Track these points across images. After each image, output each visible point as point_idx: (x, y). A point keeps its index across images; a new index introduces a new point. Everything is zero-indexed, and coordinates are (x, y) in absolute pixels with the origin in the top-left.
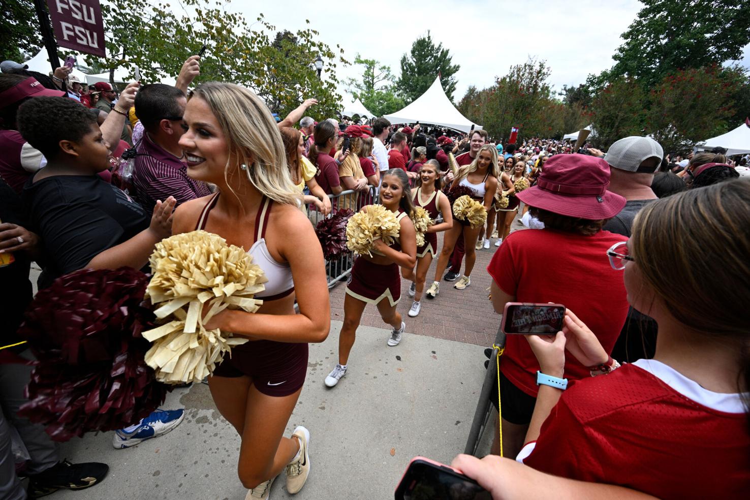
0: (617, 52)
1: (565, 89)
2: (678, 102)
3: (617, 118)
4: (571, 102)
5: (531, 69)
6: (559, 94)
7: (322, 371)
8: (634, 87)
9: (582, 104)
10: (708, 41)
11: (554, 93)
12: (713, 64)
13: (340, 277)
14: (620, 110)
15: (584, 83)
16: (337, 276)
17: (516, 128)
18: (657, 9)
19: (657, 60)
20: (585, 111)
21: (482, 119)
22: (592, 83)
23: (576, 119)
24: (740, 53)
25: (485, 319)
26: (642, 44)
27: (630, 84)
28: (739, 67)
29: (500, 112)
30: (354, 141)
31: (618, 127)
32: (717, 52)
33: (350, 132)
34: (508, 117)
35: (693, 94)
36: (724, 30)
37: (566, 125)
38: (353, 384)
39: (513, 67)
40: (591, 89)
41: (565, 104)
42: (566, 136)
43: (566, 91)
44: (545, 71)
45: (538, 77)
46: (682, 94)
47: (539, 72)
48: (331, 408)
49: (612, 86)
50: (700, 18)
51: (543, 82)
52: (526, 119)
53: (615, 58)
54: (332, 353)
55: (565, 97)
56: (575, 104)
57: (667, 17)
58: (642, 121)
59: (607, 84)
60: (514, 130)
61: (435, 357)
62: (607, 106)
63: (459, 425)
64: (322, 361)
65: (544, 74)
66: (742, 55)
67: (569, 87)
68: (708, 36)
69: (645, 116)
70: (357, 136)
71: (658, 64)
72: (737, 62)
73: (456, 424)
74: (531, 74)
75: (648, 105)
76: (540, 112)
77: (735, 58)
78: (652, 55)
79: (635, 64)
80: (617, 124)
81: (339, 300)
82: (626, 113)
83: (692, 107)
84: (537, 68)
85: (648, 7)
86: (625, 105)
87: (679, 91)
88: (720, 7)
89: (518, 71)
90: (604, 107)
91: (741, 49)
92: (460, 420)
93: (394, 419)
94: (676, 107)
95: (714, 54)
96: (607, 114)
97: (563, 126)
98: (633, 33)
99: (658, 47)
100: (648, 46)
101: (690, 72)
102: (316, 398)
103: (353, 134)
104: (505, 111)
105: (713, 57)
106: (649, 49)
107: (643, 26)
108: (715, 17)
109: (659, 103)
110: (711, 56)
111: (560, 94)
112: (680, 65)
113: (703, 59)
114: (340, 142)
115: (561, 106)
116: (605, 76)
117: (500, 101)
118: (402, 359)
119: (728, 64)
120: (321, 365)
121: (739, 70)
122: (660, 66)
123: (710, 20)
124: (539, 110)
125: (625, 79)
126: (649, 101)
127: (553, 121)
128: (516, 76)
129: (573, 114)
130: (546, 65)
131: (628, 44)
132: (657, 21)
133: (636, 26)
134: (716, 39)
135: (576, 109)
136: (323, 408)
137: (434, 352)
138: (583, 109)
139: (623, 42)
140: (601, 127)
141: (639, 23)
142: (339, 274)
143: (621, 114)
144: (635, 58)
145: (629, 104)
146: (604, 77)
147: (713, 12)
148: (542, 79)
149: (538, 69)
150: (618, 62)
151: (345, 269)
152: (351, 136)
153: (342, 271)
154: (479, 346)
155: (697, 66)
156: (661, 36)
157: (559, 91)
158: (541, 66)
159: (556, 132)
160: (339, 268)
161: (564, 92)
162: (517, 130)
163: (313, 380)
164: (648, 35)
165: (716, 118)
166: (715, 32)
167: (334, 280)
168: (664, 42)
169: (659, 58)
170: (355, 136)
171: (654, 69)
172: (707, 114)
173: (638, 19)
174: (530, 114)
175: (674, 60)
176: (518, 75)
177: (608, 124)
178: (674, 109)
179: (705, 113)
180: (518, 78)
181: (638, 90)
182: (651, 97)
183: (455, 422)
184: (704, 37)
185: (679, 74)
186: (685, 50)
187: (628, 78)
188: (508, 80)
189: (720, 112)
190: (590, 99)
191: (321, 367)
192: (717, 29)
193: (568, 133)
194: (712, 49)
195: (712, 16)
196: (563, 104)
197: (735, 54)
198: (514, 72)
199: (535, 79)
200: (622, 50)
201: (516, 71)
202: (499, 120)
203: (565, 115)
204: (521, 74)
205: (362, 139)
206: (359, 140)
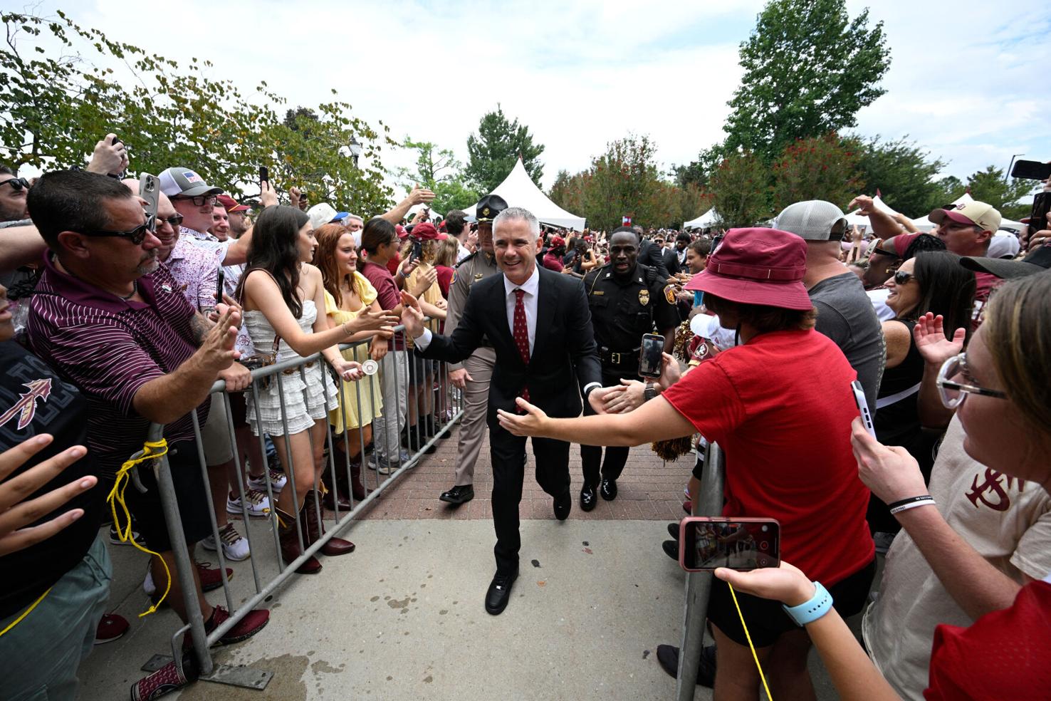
0: (727, 123)
1: (674, 169)
2: (805, 176)
3: (740, 198)
4: (684, 183)
5: (634, 145)
6: (668, 175)
7: (418, 611)
8: (752, 162)
9: (697, 185)
10: (820, 108)
11: (663, 173)
12: (830, 135)
13: (425, 448)
14: (743, 189)
15: (696, 160)
16: (421, 447)
17: (628, 218)
18: (760, 75)
19: (771, 130)
20: (702, 192)
21: (583, 209)
22: (707, 160)
23: (693, 202)
24: (854, 120)
25: (644, 479)
26: (752, 114)
27: (747, 157)
28: (856, 135)
29: (603, 200)
30: (425, 245)
31: (743, 209)
32: (831, 120)
33: (419, 233)
34: (615, 205)
35: (819, 165)
36: (832, 95)
37: (684, 211)
38: (472, 623)
39: (610, 144)
40: (704, 166)
41: (678, 186)
42: (686, 224)
43: (676, 171)
44: (649, 146)
45: (642, 154)
46: (807, 166)
47: (644, 148)
48: (443, 676)
49: (729, 161)
50: (806, 83)
51: (650, 159)
52: (636, 206)
53: (726, 129)
54: (430, 577)
55: (676, 177)
56: (689, 185)
57: (772, 83)
58: (769, 200)
59: (722, 160)
60: (626, 220)
61: (589, 551)
62: (727, 185)
63: (648, 657)
64: (415, 594)
65: (650, 150)
66: (856, 122)
67: (678, 166)
68: (818, 102)
69: (772, 193)
71: (773, 135)
72: (852, 129)
73: (645, 657)
74: (634, 151)
75: (773, 181)
76: (652, 196)
77: (851, 126)
78: (764, 125)
79: (748, 135)
80: (742, 205)
81: (429, 484)
82: (749, 192)
83: (820, 181)
84: (639, 143)
85: (750, 71)
86: (746, 183)
87: (802, 163)
88: (824, 71)
89: (617, 148)
90: (724, 186)
91: (854, 115)
92: (648, 649)
93: (549, 672)
94: (804, 182)
95: (829, 122)
96: (729, 194)
97: (681, 213)
98: (738, 101)
99: (769, 115)
100: (758, 115)
101: (809, 142)
102: (415, 662)
103: (423, 236)
104: (610, 198)
105: (828, 125)
106: (760, 118)
107: (749, 93)
108: (820, 82)
109: (784, 178)
110: (825, 124)
111: (670, 175)
112: (796, 135)
113: (818, 128)
114: (405, 248)
115: (673, 190)
116: (717, 149)
117: (602, 186)
118: (541, 564)
119: (844, 132)
120: (414, 600)
121: (856, 140)
122: (776, 137)
123: (815, 84)
124: (651, 194)
125: (740, 154)
126: (773, 177)
127: (668, 207)
128: (616, 153)
129: (689, 197)
130: (650, 140)
131: (736, 114)
132: (763, 87)
133: (741, 93)
134: (827, 106)
135: (692, 191)
136: (429, 679)
137: (586, 544)
138: (700, 190)
139: (731, 111)
140: (725, 209)
141: (744, 89)
142: (423, 443)
143: (744, 194)
144: (746, 128)
145: (750, 181)
146: (716, 152)
147: (818, 77)
148: (648, 156)
149: (642, 144)
150: (729, 134)
151: (431, 436)
152: (421, 239)
154: (646, 522)
155: (814, 135)
156: (771, 104)
157: (668, 171)
158: (645, 140)
159: (673, 220)
160: (422, 434)
161: (674, 172)
162: (630, 221)
163: (406, 630)
164: (757, 102)
165: (847, 191)
166: (825, 97)
167: (417, 455)
168: (775, 109)
169: (773, 128)
170: (426, 238)
171: (769, 140)
172: (836, 188)
173: (743, 85)
174: (641, 199)
175: (788, 130)
176: (619, 152)
177: (733, 205)
178: (800, 185)
179: (835, 186)
180: (619, 156)
181: (756, 164)
182: (775, 172)
183: (642, 654)
184: (813, 104)
185: (799, 145)
186: (798, 118)
187: (744, 152)
188: (607, 160)
189: (849, 185)
190: (705, 179)
191: (416, 604)
192: (825, 94)
193: (688, 220)
194: (825, 116)
195: (817, 81)
196: (674, 187)
197: (848, 121)
198: (612, 150)
199: (640, 157)
200: (732, 120)
201: (614, 148)
202: (605, 210)
203: (680, 199)
204: (622, 151)
205: (437, 241)
206: (432, 243)
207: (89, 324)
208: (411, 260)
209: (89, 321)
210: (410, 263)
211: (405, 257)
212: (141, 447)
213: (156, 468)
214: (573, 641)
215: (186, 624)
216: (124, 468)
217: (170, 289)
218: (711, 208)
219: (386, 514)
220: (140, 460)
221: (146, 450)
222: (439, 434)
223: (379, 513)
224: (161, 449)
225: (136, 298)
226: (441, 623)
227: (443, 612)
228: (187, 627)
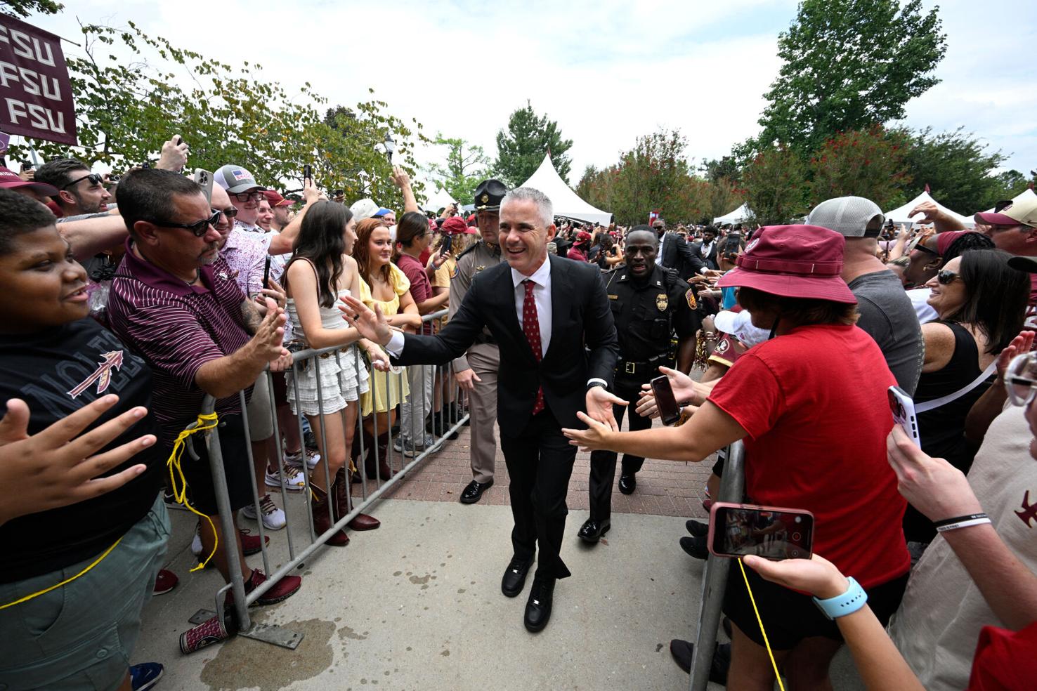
0: (762, 116)
1: (705, 163)
2: (845, 171)
3: (774, 193)
4: (716, 178)
5: (663, 140)
6: (699, 170)
7: (437, 588)
8: (789, 155)
9: (730, 180)
10: (865, 99)
11: (692, 168)
12: (874, 126)
14: (777, 184)
15: (729, 154)
17: (656, 213)
18: (800, 66)
19: (810, 123)
20: (734, 187)
21: (610, 205)
22: (740, 154)
23: (724, 198)
24: (903, 111)
26: (790, 106)
27: (784, 152)
28: (904, 127)
29: (631, 195)
30: (454, 239)
31: (778, 204)
32: (877, 112)
33: (449, 227)
34: (643, 200)
35: (861, 159)
36: (879, 85)
37: (714, 206)
38: (489, 603)
39: (639, 139)
40: (737, 160)
41: (709, 181)
42: (716, 220)
43: (707, 166)
44: (679, 141)
45: (672, 149)
46: (847, 160)
47: (674, 143)
48: (459, 651)
49: (763, 155)
50: (850, 74)
51: (680, 154)
52: (665, 201)
53: (762, 122)
54: (450, 557)
55: (707, 172)
56: (720, 180)
57: (812, 74)
58: (806, 195)
59: (756, 154)
60: (654, 215)
61: (605, 543)
62: (761, 180)
63: (661, 650)
64: (435, 572)
65: (680, 145)
66: (905, 114)
67: (709, 161)
68: (863, 93)
69: (809, 188)
70: (459, 232)
71: (812, 128)
72: (900, 121)
73: (658, 650)
74: (664, 145)
75: (810, 176)
76: (682, 191)
77: (898, 117)
78: (803, 117)
79: (785, 128)
80: (776, 201)
81: (450, 468)
82: (784, 187)
83: (862, 176)
84: (670, 138)
85: (789, 63)
86: (781, 178)
87: (843, 158)
88: (870, 61)
89: (646, 143)
90: (757, 181)
91: (902, 107)
92: (662, 643)
93: (562, 656)
94: (843, 178)
95: (874, 114)
96: (762, 190)
97: (711, 208)
98: (776, 93)
99: (808, 107)
100: (797, 108)
101: (852, 135)
102: (433, 636)
103: (453, 230)
104: (638, 193)
105: (873, 118)
106: (799, 111)
107: (787, 85)
108: (866, 72)
109: (823, 173)
110: (870, 116)
111: (701, 170)
112: (836, 128)
113: (861, 120)
115: (703, 185)
116: (751, 144)
117: (630, 181)
119: (891, 125)
120: (434, 578)
121: (904, 132)
122: (815, 130)
123: (860, 75)
124: (680, 189)
125: (776, 148)
126: (810, 171)
127: (697, 202)
128: (645, 148)
129: (721, 193)
130: (681, 134)
131: (773, 106)
132: (803, 79)
133: (779, 85)
134: (873, 96)
135: (723, 186)
136: (446, 653)
138: (732, 185)
139: (767, 104)
140: (758, 205)
141: (782, 81)
143: (779, 189)
144: (783, 122)
145: (786, 176)
146: (750, 146)
147: (864, 67)
148: (678, 151)
149: (672, 139)
150: (765, 127)
152: (450, 233)
154: (664, 517)
155: (857, 128)
156: (810, 96)
157: (698, 166)
158: (675, 135)
159: (702, 216)
161: (704, 167)
163: (425, 605)
164: (796, 95)
165: (890, 187)
166: (870, 88)
168: (815, 101)
169: (812, 121)
171: (808, 133)
172: (880, 183)
173: (781, 77)
174: (669, 194)
175: (829, 122)
176: (648, 147)
177: (766, 201)
178: (841, 180)
179: (878, 181)
180: (648, 151)
181: (793, 159)
182: (813, 167)
183: (656, 647)
184: (858, 96)
185: (840, 138)
186: (840, 110)
187: (780, 146)
188: (635, 155)
189: (895, 179)
190: (738, 174)
191: (436, 581)
192: (871, 85)
193: (719, 215)
194: (870, 108)
195: (863, 71)
196: (705, 182)
197: (896, 113)
198: (642, 145)
199: (670, 151)
200: (767, 113)
201: (644, 143)
202: (632, 205)
203: (710, 194)
204: (651, 147)
205: (466, 234)
206: (461, 237)
207: (161, 305)
208: (442, 252)
209: (161, 303)
210: (441, 255)
211: (435, 250)
212: (196, 419)
213: (208, 438)
214: (587, 628)
215: (228, 583)
216: (181, 437)
217: (226, 277)
218: (743, 204)
219: (410, 495)
220: (195, 431)
221: (200, 422)
222: (463, 421)
223: (403, 493)
224: (212, 421)
226: (459, 601)
227: (461, 591)
228: (229, 586)
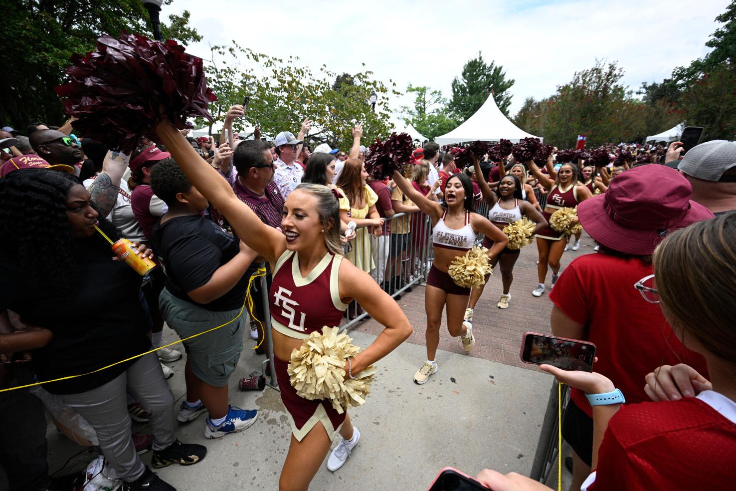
0: (712, 37)
1: (644, 87)
3: (718, 111)
4: (654, 101)
5: (600, 72)
6: (637, 93)
7: (377, 387)
9: (669, 101)
11: (630, 93)
14: (722, 102)
15: (669, 77)
17: (583, 136)
20: (673, 108)
21: (543, 130)
22: (681, 77)
23: (661, 117)
27: (735, 70)
29: (563, 121)
30: (407, 167)
31: (721, 122)
34: (575, 125)
37: (648, 125)
38: (407, 402)
39: (577, 73)
40: (680, 82)
41: (646, 103)
42: (649, 138)
43: (646, 89)
44: (616, 72)
45: (608, 80)
47: (610, 74)
48: (385, 424)
49: (709, 76)
51: (615, 84)
52: (595, 125)
53: (710, 44)
55: (646, 95)
56: (658, 102)
59: (702, 75)
60: (581, 138)
61: (493, 382)
62: (703, 99)
63: (521, 459)
65: (615, 76)
67: (649, 84)
73: (519, 458)
74: (600, 77)
76: (613, 116)
80: (719, 118)
82: (731, 105)
84: (606, 70)
89: (583, 77)
90: (699, 101)
92: (523, 454)
93: (449, 444)
96: (704, 109)
97: (645, 128)
102: (371, 412)
104: (570, 120)
111: (639, 93)
115: (639, 106)
116: (697, 65)
117: (563, 110)
118: (456, 381)
124: (611, 114)
125: (727, 66)
127: (631, 123)
128: (581, 81)
129: (657, 113)
130: (618, 66)
131: (727, 26)
135: (661, 107)
136: (378, 423)
137: (492, 377)
138: (671, 106)
139: (719, 26)
143: (724, 107)
146: (696, 67)
148: (613, 82)
149: (608, 71)
150: (714, 48)
151: (398, 288)
153: (396, 290)
157: (638, 90)
158: (612, 67)
159: (635, 135)
160: (393, 287)
161: (644, 91)
162: (585, 139)
174: (600, 119)
176: (584, 81)
177: (707, 119)
180: (584, 83)
183: (518, 455)
187: (731, 64)
188: (572, 86)
190: (680, 94)
191: (376, 383)
193: (652, 134)
196: (642, 104)
198: (578, 78)
199: (605, 82)
200: (718, 34)
201: (581, 76)
202: (563, 129)
203: (645, 115)
204: (587, 79)
205: (415, 165)
206: (411, 166)
212: (257, 271)
213: (262, 281)
214: (469, 432)
215: (268, 358)
218: (679, 123)
219: (366, 330)
220: (256, 276)
221: (259, 272)
222: (404, 289)
223: (362, 328)
224: (264, 272)
225: (264, 197)
226: (388, 397)
227: (390, 391)
228: (268, 360)
